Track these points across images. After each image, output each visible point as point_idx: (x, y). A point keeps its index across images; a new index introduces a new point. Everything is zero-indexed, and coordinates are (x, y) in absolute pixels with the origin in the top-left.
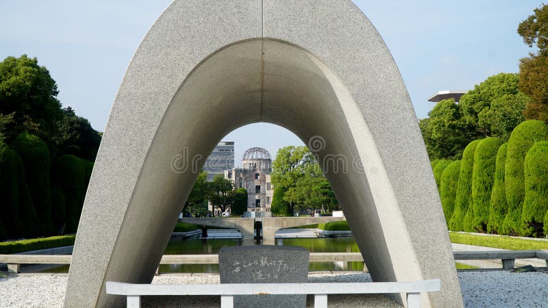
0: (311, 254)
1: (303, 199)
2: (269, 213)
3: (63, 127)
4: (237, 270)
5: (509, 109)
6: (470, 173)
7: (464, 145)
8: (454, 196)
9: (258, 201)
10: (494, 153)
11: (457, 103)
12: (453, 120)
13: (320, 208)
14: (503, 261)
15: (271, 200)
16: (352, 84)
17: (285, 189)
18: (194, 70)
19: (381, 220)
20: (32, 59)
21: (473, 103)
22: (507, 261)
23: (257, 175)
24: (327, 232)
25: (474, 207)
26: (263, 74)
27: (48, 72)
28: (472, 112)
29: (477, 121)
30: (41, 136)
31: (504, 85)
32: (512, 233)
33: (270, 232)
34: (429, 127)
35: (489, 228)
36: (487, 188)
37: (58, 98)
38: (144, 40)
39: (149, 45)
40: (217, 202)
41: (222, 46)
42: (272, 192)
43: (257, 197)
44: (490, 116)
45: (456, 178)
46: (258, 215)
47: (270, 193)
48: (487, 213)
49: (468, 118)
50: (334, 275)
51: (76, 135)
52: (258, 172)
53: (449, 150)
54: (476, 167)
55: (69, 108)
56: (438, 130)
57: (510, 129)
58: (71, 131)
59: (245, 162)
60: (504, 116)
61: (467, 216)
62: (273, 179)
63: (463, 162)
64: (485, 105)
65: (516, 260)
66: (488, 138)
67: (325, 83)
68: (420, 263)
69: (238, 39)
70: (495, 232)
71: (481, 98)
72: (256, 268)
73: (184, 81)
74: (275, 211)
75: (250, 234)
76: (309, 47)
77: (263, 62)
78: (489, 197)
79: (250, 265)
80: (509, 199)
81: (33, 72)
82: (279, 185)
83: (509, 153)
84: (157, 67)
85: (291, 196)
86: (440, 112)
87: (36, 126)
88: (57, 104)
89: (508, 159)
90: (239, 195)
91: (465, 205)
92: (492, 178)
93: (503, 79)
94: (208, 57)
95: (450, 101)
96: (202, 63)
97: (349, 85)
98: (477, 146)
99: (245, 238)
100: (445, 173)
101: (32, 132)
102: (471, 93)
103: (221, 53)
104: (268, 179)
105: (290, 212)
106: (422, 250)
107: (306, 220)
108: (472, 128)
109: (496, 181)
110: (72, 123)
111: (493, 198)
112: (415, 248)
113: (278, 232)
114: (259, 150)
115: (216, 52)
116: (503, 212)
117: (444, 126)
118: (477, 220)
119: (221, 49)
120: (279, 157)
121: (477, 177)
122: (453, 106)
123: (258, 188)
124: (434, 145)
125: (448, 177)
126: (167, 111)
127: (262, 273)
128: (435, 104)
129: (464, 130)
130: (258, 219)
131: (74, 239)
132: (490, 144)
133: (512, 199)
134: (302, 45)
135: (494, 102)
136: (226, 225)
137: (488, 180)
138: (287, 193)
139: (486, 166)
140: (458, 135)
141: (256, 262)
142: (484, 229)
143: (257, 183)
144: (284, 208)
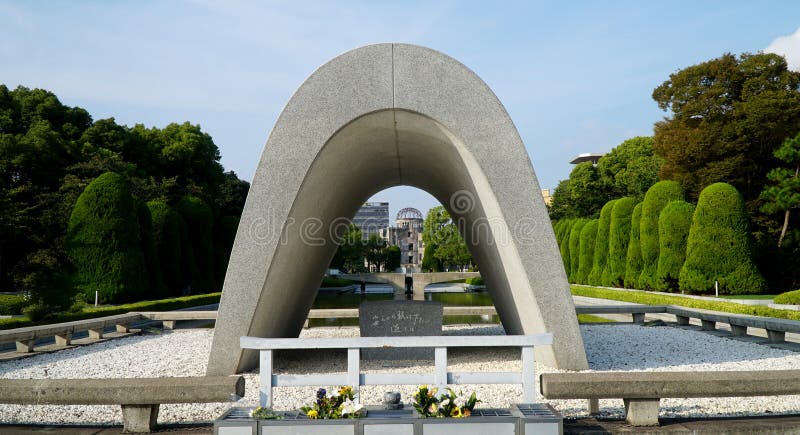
1: (452, 256)
2: (420, 269)
3: (225, 189)
4: (376, 323)
5: (644, 171)
6: (608, 230)
7: (602, 204)
8: (593, 253)
9: (411, 258)
10: (630, 213)
11: (595, 165)
12: (591, 181)
13: (468, 264)
14: (633, 315)
15: (423, 256)
16: (477, 150)
17: (435, 247)
18: (331, 138)
19: (508, 277)
20: (195, 125)
21: (610, 166)
22: (637, 315)
23: (409, 233)
24: (473, 287)
25: (612, 263)
26: (397, 142)
27: (210, 138)
28: (609, 173)
29: (614, 182)
30: (204, 198)
31: (639, 148)
32: (648, 288)
33: (420, 287)
34: (569, 188)
35: (626, 284)
36: (623, 245)
37: (221, 162)
38: (284, 111)
39: (289, 115)
40: (372, 258)
41: (356, 116)
42: (424, 249)
43: (410, 254)
44: (626, 177)
45: (594, 235)
46: (408, 271)
47: (422, 251)
48: (624, 269)
49: (606, 180)
50: (472, 327)
51: (238, 197)
52: (411, 231)
53: (588, 209)
54: (612, 226)
55: (232, 172)
56: (577, 190)
57: (645, 190)
58: (234, 193)
59: (398, 221)
60: (640, 176)
61: (605, 271)
62: (424, 238)
63: (600, 221)
64: (622, 167)
65: (647, 315)
66: (625, 198)
67: (453, 149)
68: (544, 317)
69: (371, 110)
70: (632, 287)
71: (618, 159)
72: (394, 322)
73: (322, 149)
74: (426, 268)
75: (401, 289)
76: (436, 117)
77: (396, 132)
78: (625, 254)
79: (388, 318)
80: (645, 255)
81: (197, 138)
82: (429, 243)
83: (644, 212)
85: (441, 253)
86: (578, 173)
87: (199, 189)
88: (220, 168)
89: (643, 217)
90: (392, 252)
91: (603, 262)
92: (628, 236)
93: (639, 142)
94: (344, 127)
95: (588, 163)
96: (338, 132)
97: (475, 152)
98: (614, 205)
99: (396, 293)
100: (585, 230)
101: (195, 194)
102: (608, 155)
103: (355, 123)
104: (420, 237)
105: (441, 269)
106: (545, 306)
107: (454, 275)
108: (609, 188)
109: (632, 240)
110: (235, 186)
111: (630, 255)
112: (538, 303)
113: (427, 287)
114: (412, 210)
115: (351, 122)
116: (639, 268)
117: (582, 187)
118: (614, 275)
119: (355, 119)
120: (429, 217)
121: (615, 236)
122: (592, 168)
123: (411, 246)
124: (573, 205)
125: (586, 236)
126: (306, 176)
127: (399, 326)
128: (574, 166)
129: (602, 191)
130: (410, 275)
131: (219, 297)
132: (626, 203)
133: (647, 257)
134: (429, 115)
135: (630, 164)
136: (379, 280)
137: (625, 238)
138: (437, 251)
139: (623, 224)
140: (597, 195)
141: (393, 316)
142: (621, 285)
143: (410, 240)
144: (434, 264)
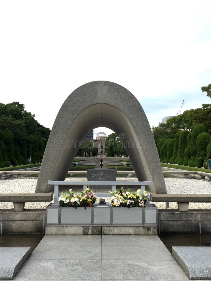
0: (117, 171)
4: (93, 177)
9: (102, 151)
14: (185, 175)
18: (80, 113)
26: (102, 114)
46: (101, 157)
69: (94, 103)
76: (116, 106)
77: (102, 111)
79: (97, 175)
84: (68, 112)
94: (84, 109)
99: (97, 165)
106: (152, 171)
119: (88, 107)
123: (102, 147)
127: (101, 178)
141: (99, 174)
